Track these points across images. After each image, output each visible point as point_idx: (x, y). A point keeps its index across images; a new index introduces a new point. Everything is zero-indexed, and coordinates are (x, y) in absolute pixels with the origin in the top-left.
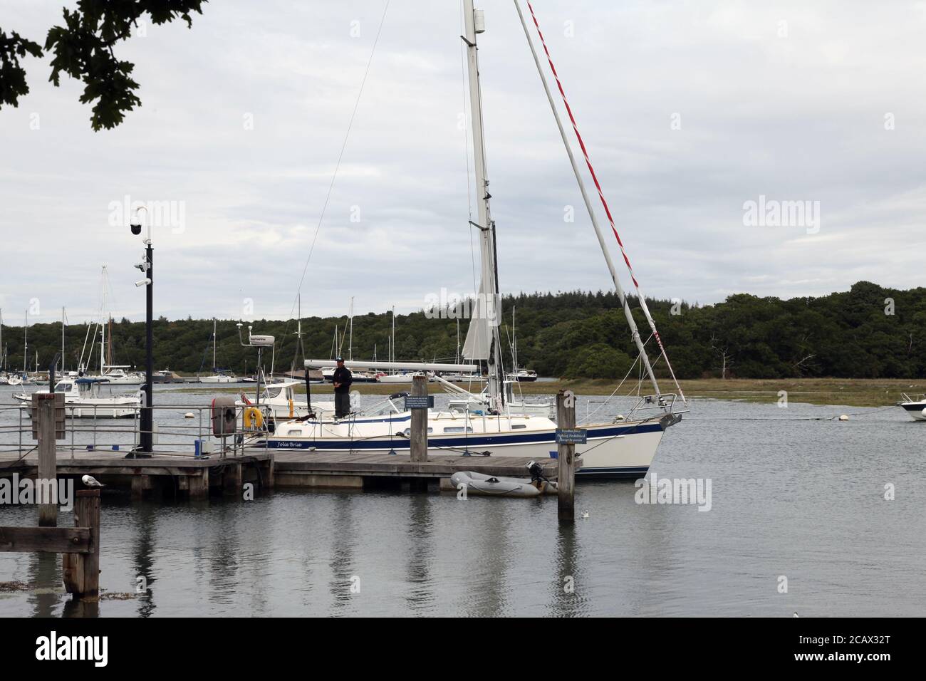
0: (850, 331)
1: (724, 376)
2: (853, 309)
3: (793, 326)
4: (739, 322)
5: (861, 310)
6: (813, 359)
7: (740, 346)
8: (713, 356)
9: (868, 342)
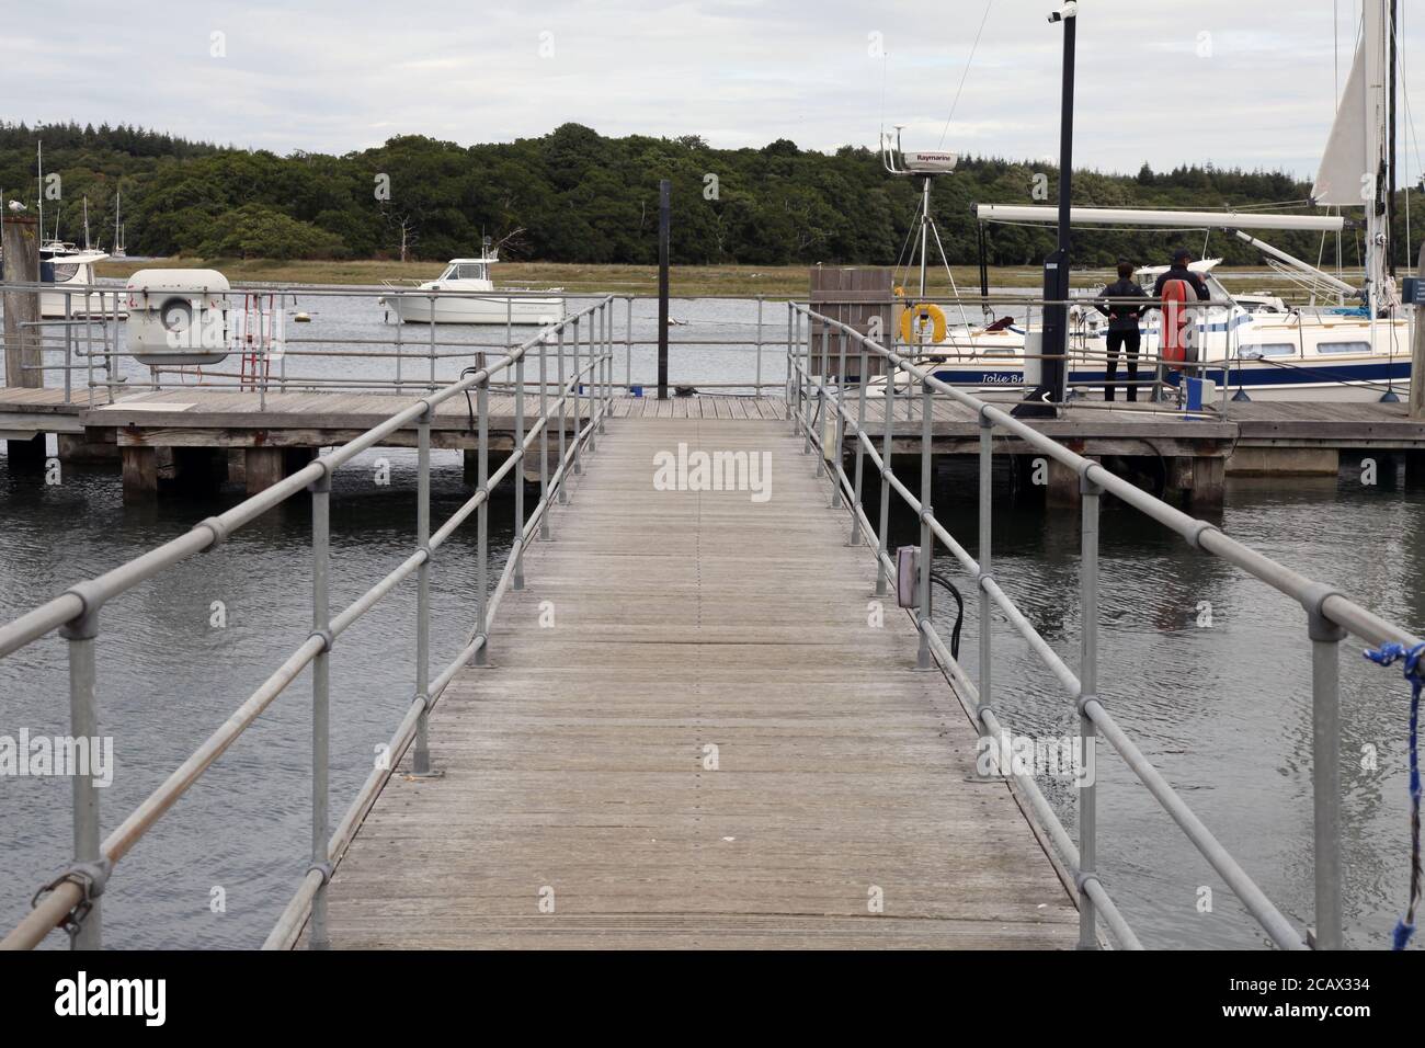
0: (564, 195)
1: (403, 257)
2: (558, 163)
3: (492, 185)
4: (419, 178)
5: (571, 165)
6: (522, 236)
7: (424, 214)
8: (384, 228)
9: (589, 212)
